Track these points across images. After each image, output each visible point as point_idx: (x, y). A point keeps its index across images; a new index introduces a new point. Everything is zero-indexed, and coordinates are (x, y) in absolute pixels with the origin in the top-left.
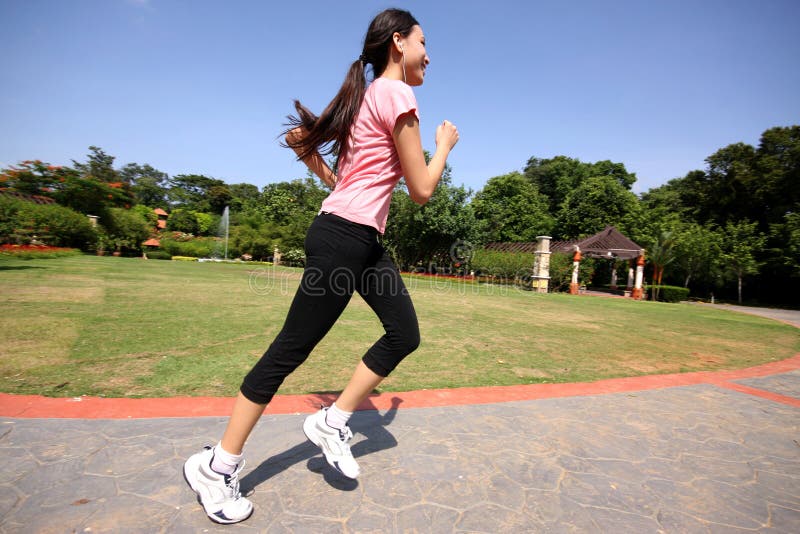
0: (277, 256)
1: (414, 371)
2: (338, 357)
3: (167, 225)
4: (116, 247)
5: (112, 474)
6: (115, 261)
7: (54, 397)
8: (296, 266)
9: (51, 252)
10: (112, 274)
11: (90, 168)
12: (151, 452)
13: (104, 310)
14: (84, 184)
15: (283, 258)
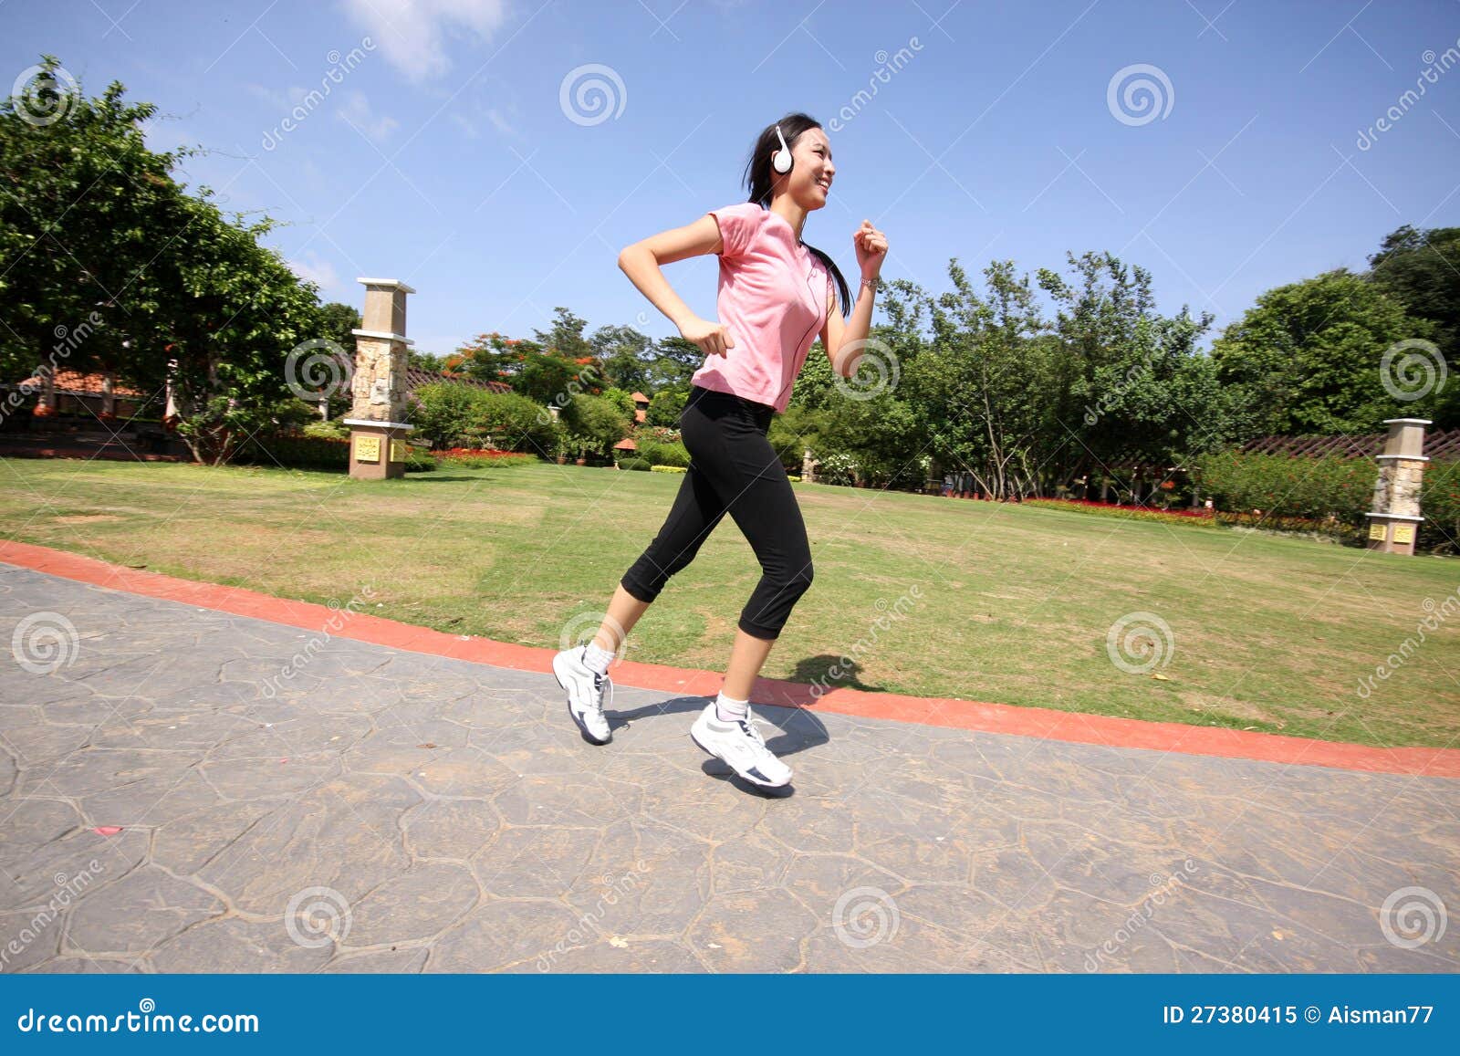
0: (808, 465)
1: (957, 668)
2: (829, 631)
3: (648, 416)
4: (580, 451)
5: (469, 724)
6: (577, 470)
7: (443, 632)
8: (839, 483)
9: (503, 459)
10: (564, 489)
11: (554, 339)
12: (517, 710)
13: (534, 537)
14: (546, 364)
15: (818, 470)
